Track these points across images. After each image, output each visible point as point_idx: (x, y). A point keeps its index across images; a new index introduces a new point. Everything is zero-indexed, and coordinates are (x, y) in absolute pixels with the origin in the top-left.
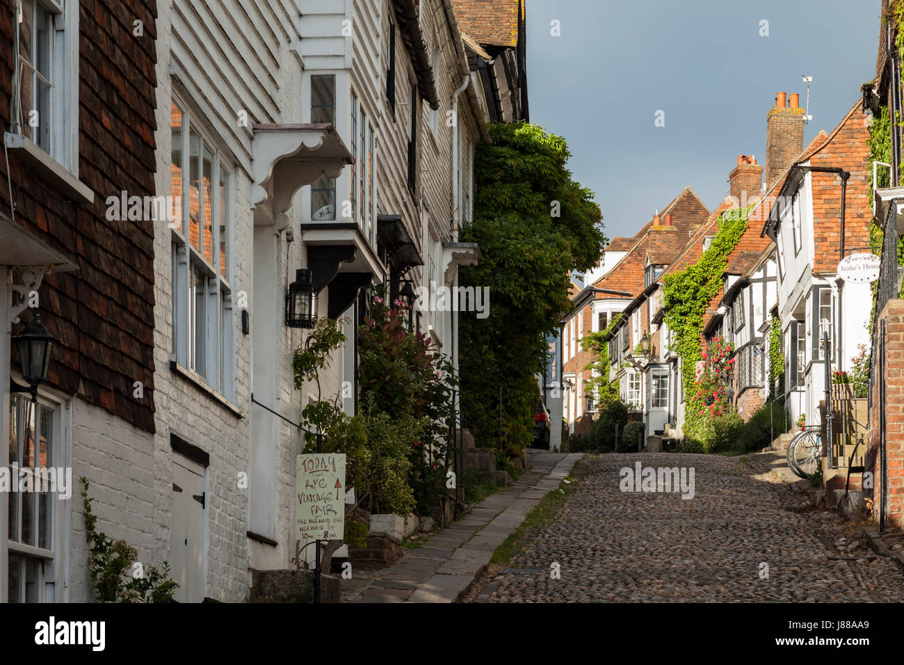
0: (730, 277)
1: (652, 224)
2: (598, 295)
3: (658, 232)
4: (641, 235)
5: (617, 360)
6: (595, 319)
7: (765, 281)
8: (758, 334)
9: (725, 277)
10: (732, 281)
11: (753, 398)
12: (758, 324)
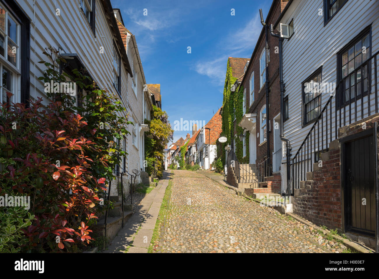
1: (178, 141)
2: (171, 150)
4: (176, 143)
6: (171, 153)
7: (194, 147)
8: (193, 154)
9: (188, 146)
10: (189, 147)
11: (193, 162)
12: (193, 152)
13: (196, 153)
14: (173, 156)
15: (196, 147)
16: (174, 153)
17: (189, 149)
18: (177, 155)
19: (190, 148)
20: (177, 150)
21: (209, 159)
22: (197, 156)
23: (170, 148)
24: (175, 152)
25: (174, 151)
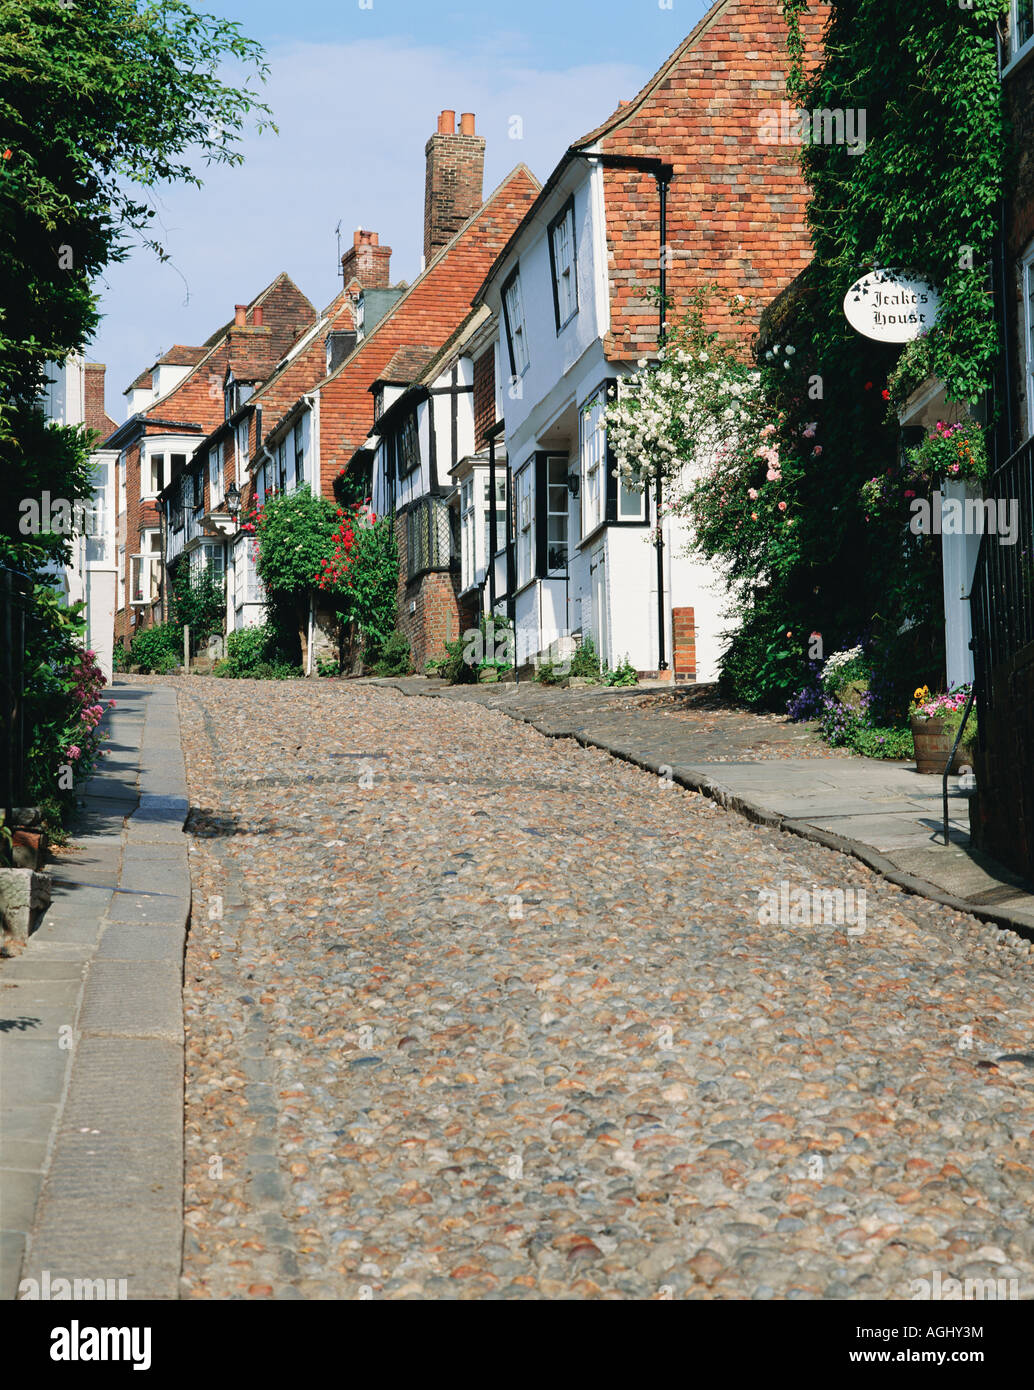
0: (387, 390)
1: (233, 323)
2: (149, 430)
3: (243, 335)
4: (212, 342)
5: (183, 526)
6: (146, 465)
7: (454, 391)
8: (445, 480)
9: (377, 389)
10: (391, 396)
11: (436, 587)
12: (444, 464)
13: (481, 476)
14: (177, 507)
15: (483, 391)
16: (189, 474)
17: (398, 426)
18: (231, 491)
19: (398, 405)
20: (223, 438)
21: (659, 545)
22: (492, 516)
23: (142, 403)
24: (202, 454)
25: (188, 447)
